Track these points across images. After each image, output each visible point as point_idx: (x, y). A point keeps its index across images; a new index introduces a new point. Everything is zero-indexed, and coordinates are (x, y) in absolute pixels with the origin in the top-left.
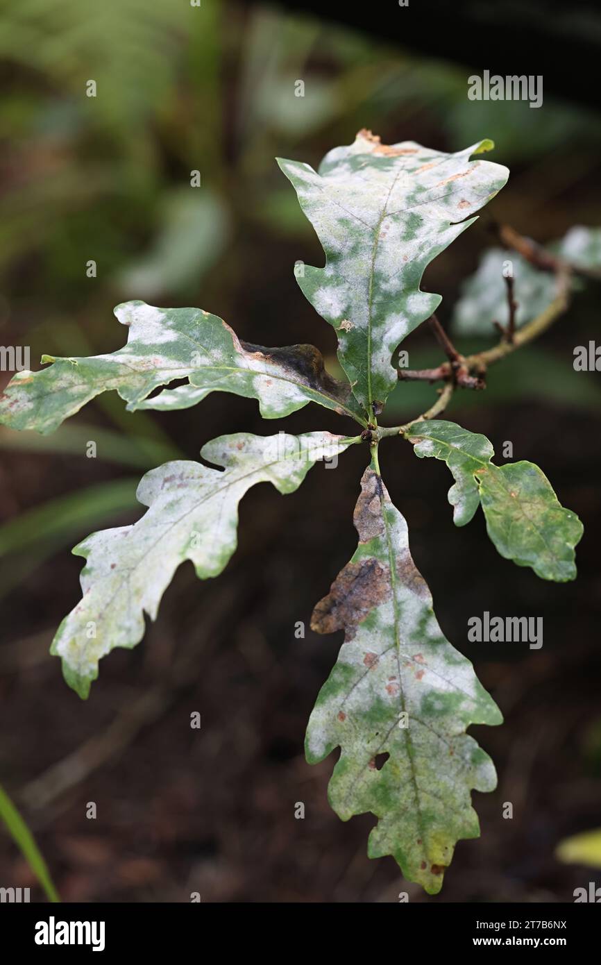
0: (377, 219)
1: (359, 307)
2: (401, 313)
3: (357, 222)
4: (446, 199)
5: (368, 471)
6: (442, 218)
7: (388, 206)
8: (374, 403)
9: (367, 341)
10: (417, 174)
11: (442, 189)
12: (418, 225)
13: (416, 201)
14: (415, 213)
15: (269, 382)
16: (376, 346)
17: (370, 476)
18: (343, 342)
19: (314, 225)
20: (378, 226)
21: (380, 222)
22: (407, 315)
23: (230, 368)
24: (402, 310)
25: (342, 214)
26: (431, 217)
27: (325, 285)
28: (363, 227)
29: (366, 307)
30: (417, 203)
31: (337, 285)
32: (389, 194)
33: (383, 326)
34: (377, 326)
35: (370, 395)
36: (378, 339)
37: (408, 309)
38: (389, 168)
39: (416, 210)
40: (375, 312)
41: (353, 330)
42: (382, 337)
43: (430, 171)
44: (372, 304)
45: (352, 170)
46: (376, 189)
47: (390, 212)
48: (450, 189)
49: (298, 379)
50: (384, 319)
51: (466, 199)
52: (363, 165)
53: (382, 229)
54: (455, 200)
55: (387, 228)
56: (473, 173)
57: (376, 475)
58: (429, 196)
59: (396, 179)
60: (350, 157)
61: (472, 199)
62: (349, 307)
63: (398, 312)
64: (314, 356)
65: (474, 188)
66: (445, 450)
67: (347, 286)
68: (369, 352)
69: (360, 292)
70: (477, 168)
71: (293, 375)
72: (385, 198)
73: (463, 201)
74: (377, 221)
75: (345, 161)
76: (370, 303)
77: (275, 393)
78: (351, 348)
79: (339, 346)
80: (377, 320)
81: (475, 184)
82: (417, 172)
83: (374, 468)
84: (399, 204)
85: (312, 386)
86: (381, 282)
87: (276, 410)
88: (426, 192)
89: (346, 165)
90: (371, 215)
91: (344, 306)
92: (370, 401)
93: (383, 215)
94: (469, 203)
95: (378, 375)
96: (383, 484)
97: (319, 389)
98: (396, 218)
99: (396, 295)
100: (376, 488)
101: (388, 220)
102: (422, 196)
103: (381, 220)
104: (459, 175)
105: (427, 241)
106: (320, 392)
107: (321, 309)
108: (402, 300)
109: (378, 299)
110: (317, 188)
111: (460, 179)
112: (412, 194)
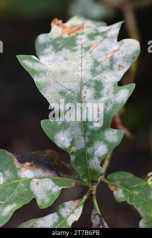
0: (79, 88)
1: (79, 139)
2: (102, 141)
3: (69, 92)
4: (111, 67)
5: (94, 212)
6: (112, 81)
7: (83, 78)
8: (92, 181)
9: (85, 155)
10: (92, 51)
11: (108, 62)
12: (101, 88)
13: (96, 72)
14: (98, 79)
15: (38, 183)
16: (91, 156)
17: (95, 215)
18: (73, 158)
19: (47, 99)
20: (81, 92)
21: (81, 91)
22: (106, 142)
23: (16, 181)
24: (102, 139)
25: (60, 89)
26: (106, 81)
27: (59, 131)
28: (73, 95)
29: (82, 139)
30: (98, 73)
31: (65, 129)
32: (82, 71)
33: (93, 147)
34: (89, 147)
35: (90, 177)
36: (91, 153)
37: (106, 139)
38: (75, 48)
39: (97, 78)
40: (87, 140)
41: (78, 151)
42: (93, 152)
43: (97, 48)
44: (85, 136)
45: (55, 50)
46: (74, 67)
47: (85, 82)
48: (112, 60)
49: (51, 174)
50: (93, 144)
51: (121, 65)
52: (60, 46)
53: (83, 94)
54: (116, 67)
55: (86, 93)
56: (122, 48)
57: (98, 214)
58: (103, 68)
59: (82, 57)
60: (52, 40)
61: (124, 64)
62: (73, 140)
63: (101, 140)
64: (55, 157)
65: (124, 57)
66: (131, 197)
67: (70, 128)
68: (87, 159)
69: (78, 131)
70: (123, 45)
71: (48, 174)
72: (80, 74)
73: (120, 66)
74: (79, 90)
75: (49, 43)
76: (84, 136)
77: (42, 189)
78: (77, 159)
79: (71, 159)
80: (90, 144)
81: (125, 55)
82: (91, 49)
83: (96, 210)
84: (87, 76)
85: (59, 176)
86: (88, 125)
87: (46, 202)
88: (100, 66)
89: (51, 47)
90: (75, 86)
91: (70, 140)
92: (90, 179)
93: (82, 85)
94: (123, 67)
95: (93, 170)
96: (103, 219)
97: (62, 175)
98: (89, 86)
99: (98, 131)
100: (100, 222)
101: (85, 87)
102: (99, 69)
103: (81, 89)
104: (114, 51)
105: (109, 100)
106: (63, 177)
107: (59, 145)
108: (102, 134)
109: (88, 133)
110: (43, 73)
111: (116, 54)
112: (93, 67)
